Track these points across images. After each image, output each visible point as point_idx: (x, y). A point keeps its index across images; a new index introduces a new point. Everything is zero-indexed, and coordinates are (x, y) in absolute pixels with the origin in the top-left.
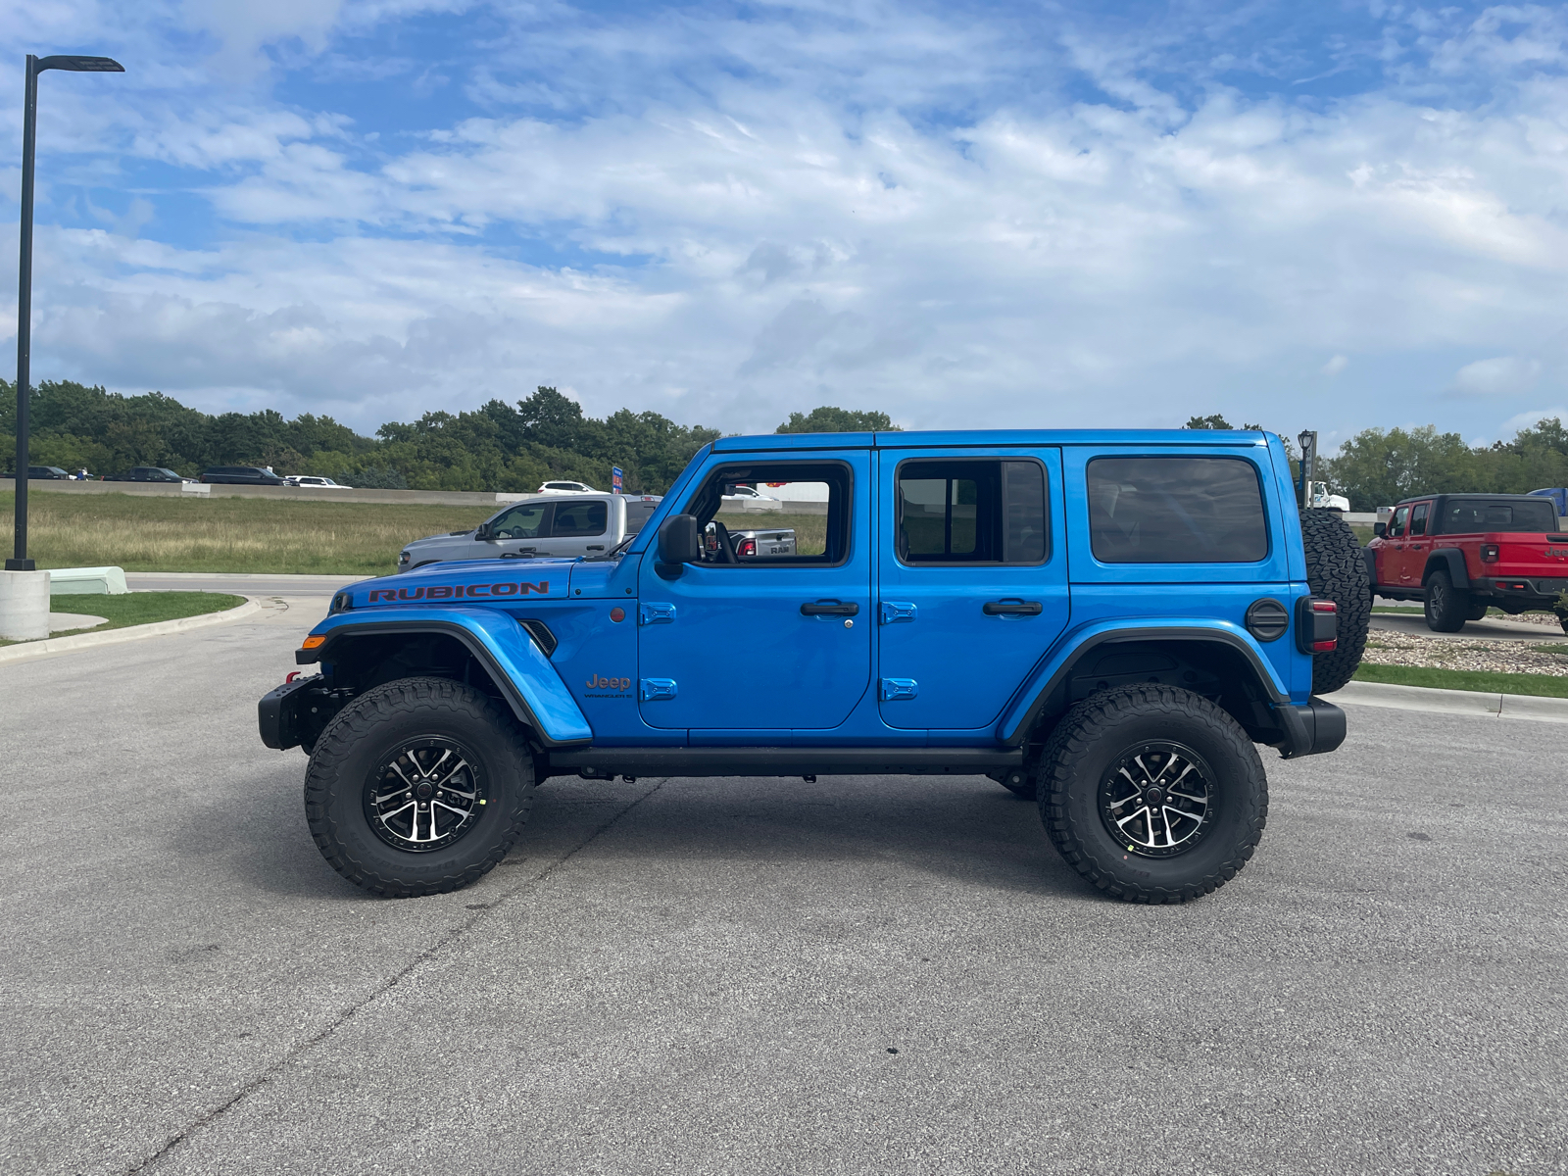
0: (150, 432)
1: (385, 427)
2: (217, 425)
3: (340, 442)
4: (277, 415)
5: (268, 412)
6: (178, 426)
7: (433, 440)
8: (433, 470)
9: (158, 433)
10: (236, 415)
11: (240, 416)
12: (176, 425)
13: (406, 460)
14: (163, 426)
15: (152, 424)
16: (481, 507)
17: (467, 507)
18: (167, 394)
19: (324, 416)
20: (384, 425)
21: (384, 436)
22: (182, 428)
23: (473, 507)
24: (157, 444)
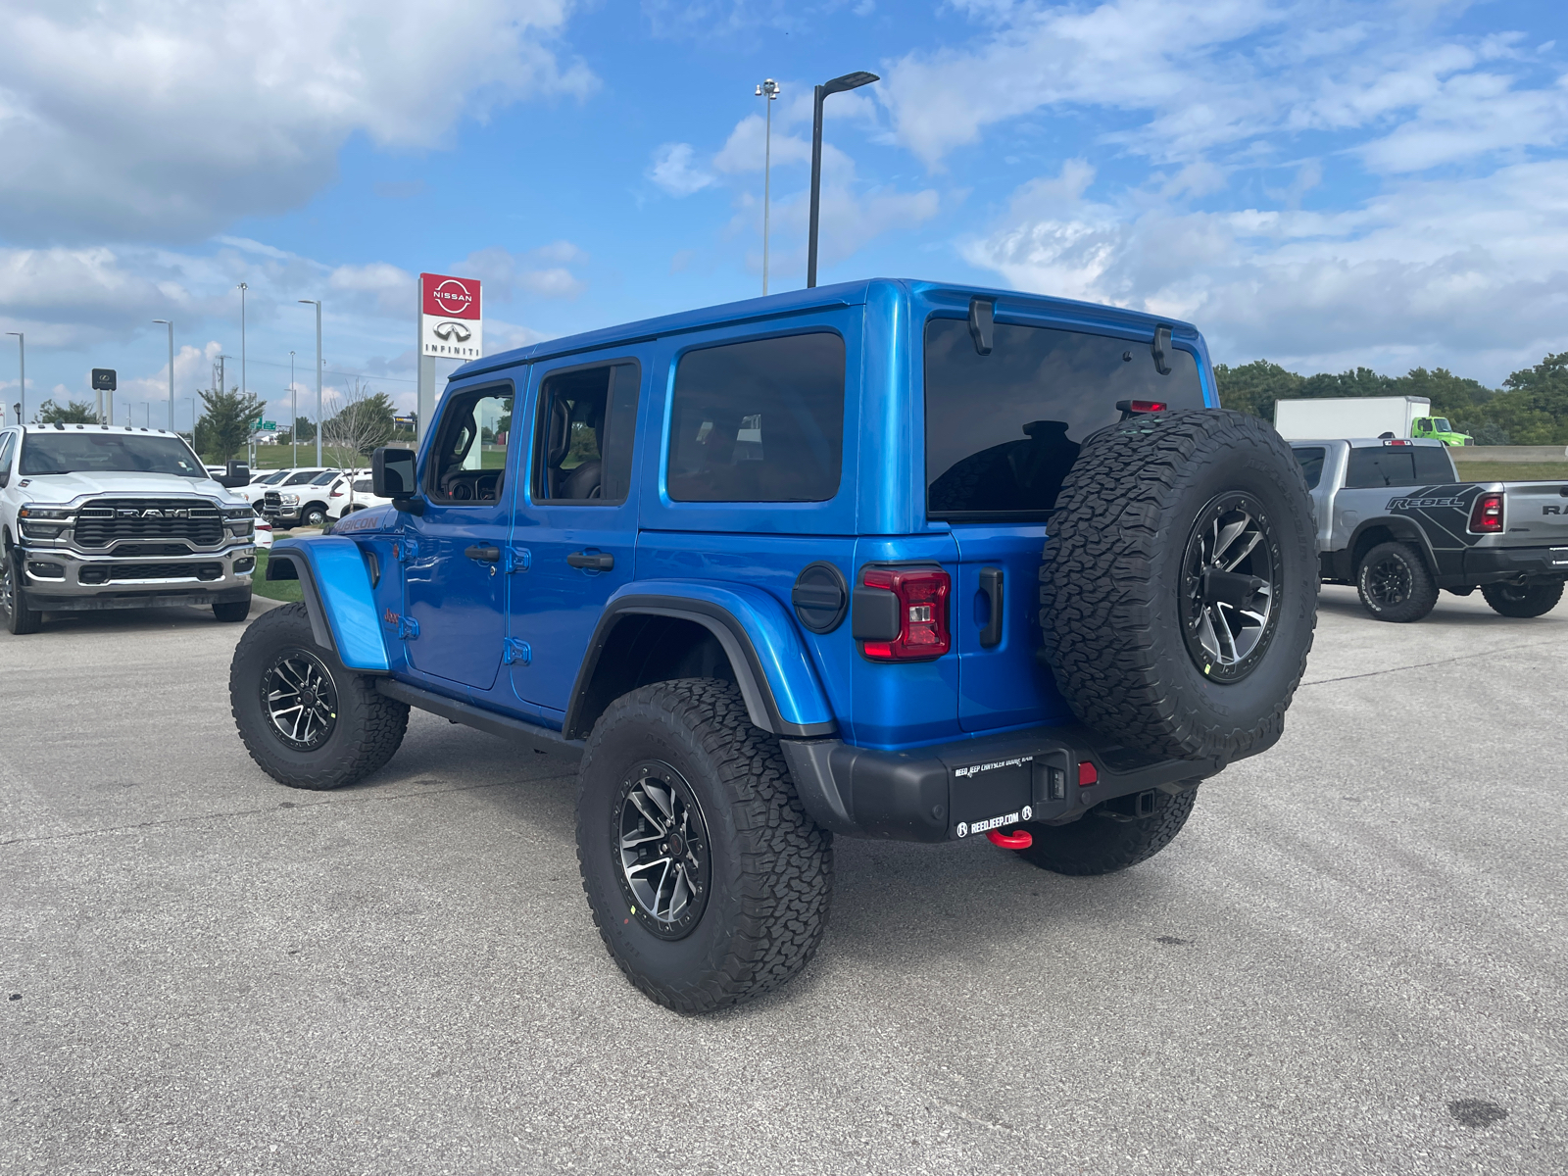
0: (1240, 398)
1: (1515, 376)
2: (1305, 388)
3: (1455, 396)
4: (1369, 372)
5: (1361, 370)
6: (1268, 391)
7: (1555, 387)
8: (1545, 421)
9: (1248, 399)
10: (1325, 376)
11: (1329, 377)
12: (1266, 391)
13: (1512, 412)
14: (1253, 393)
15: (1243, 392)
16: (1545, 463)
17: (1526, 464)
18: (1272, 361)
19: (1438, 369)
20: (1514, 374)
21: (1514, 385)
22: (1271, 393)
23: (1534, 464)
24: (1246, 410)
